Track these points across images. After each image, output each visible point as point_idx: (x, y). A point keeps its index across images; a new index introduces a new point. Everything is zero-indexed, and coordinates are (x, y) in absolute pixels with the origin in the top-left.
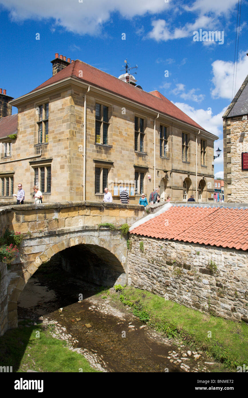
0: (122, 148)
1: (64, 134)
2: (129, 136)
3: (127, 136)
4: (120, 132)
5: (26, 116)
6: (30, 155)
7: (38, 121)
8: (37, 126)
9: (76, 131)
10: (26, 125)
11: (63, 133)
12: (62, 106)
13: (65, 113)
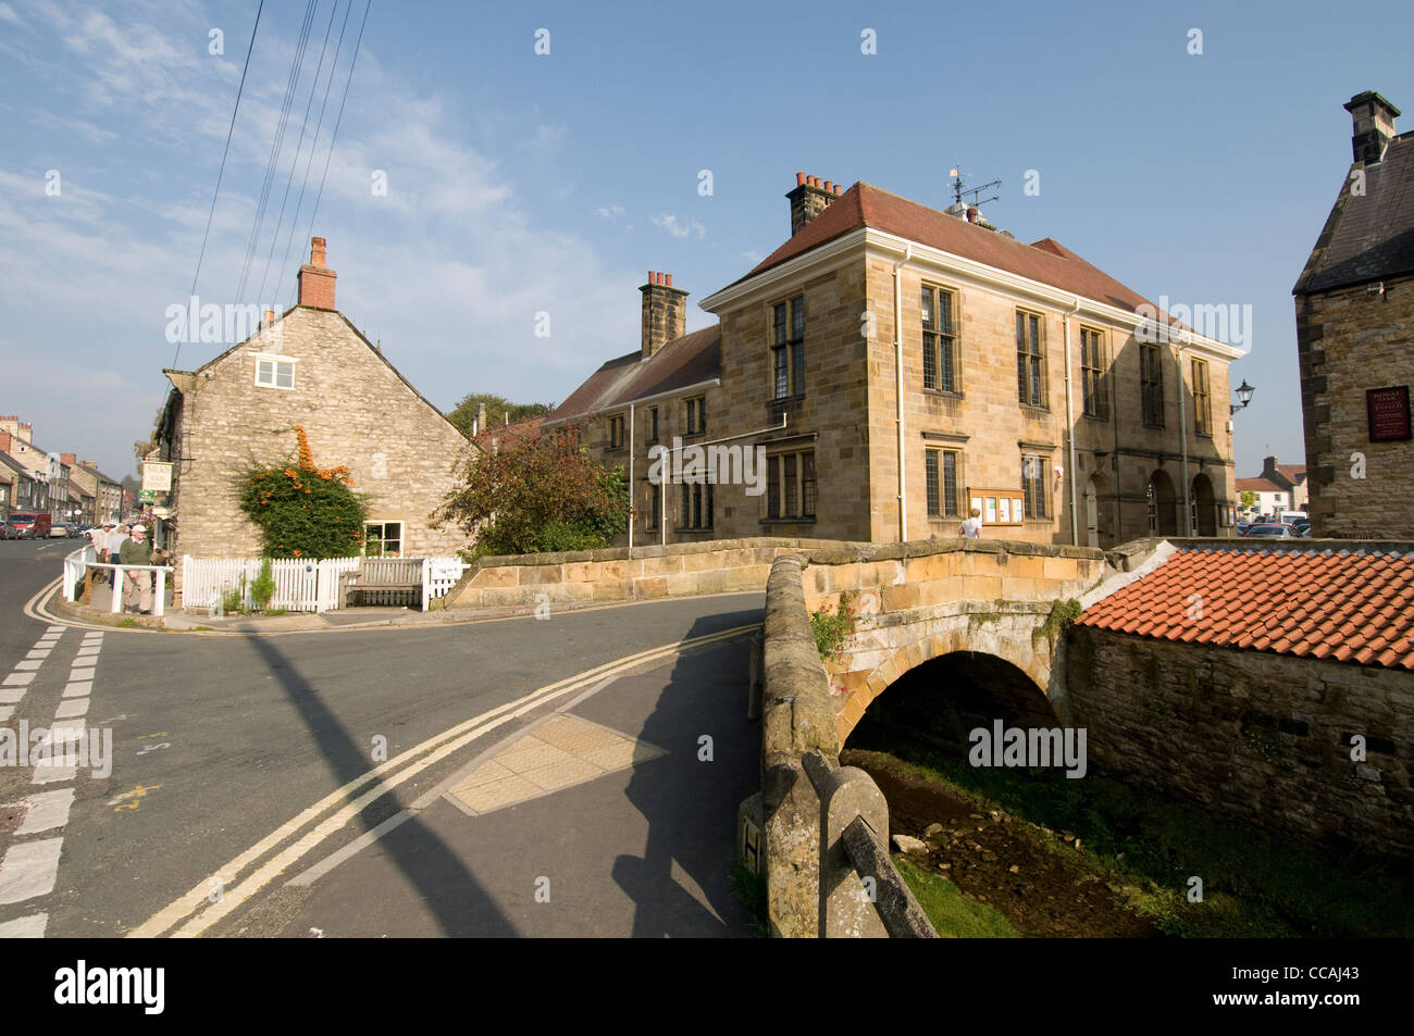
0: (987, 400)
1: (847, 370)
2: (1003, 365)
3: (998, 365)
4: (981, 356)
5: (741, 335)
6: (755, 426)
7: (773, 343)
8: (773, 354)
9: (880, 361)
10: (743, 355)
11: (845, 368)
12: (841, 303)
13: (848, 319)
